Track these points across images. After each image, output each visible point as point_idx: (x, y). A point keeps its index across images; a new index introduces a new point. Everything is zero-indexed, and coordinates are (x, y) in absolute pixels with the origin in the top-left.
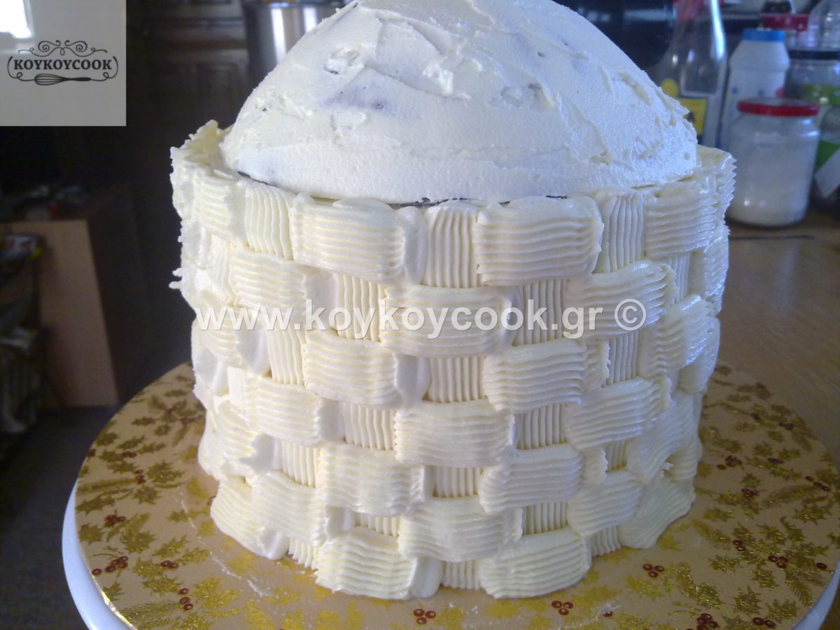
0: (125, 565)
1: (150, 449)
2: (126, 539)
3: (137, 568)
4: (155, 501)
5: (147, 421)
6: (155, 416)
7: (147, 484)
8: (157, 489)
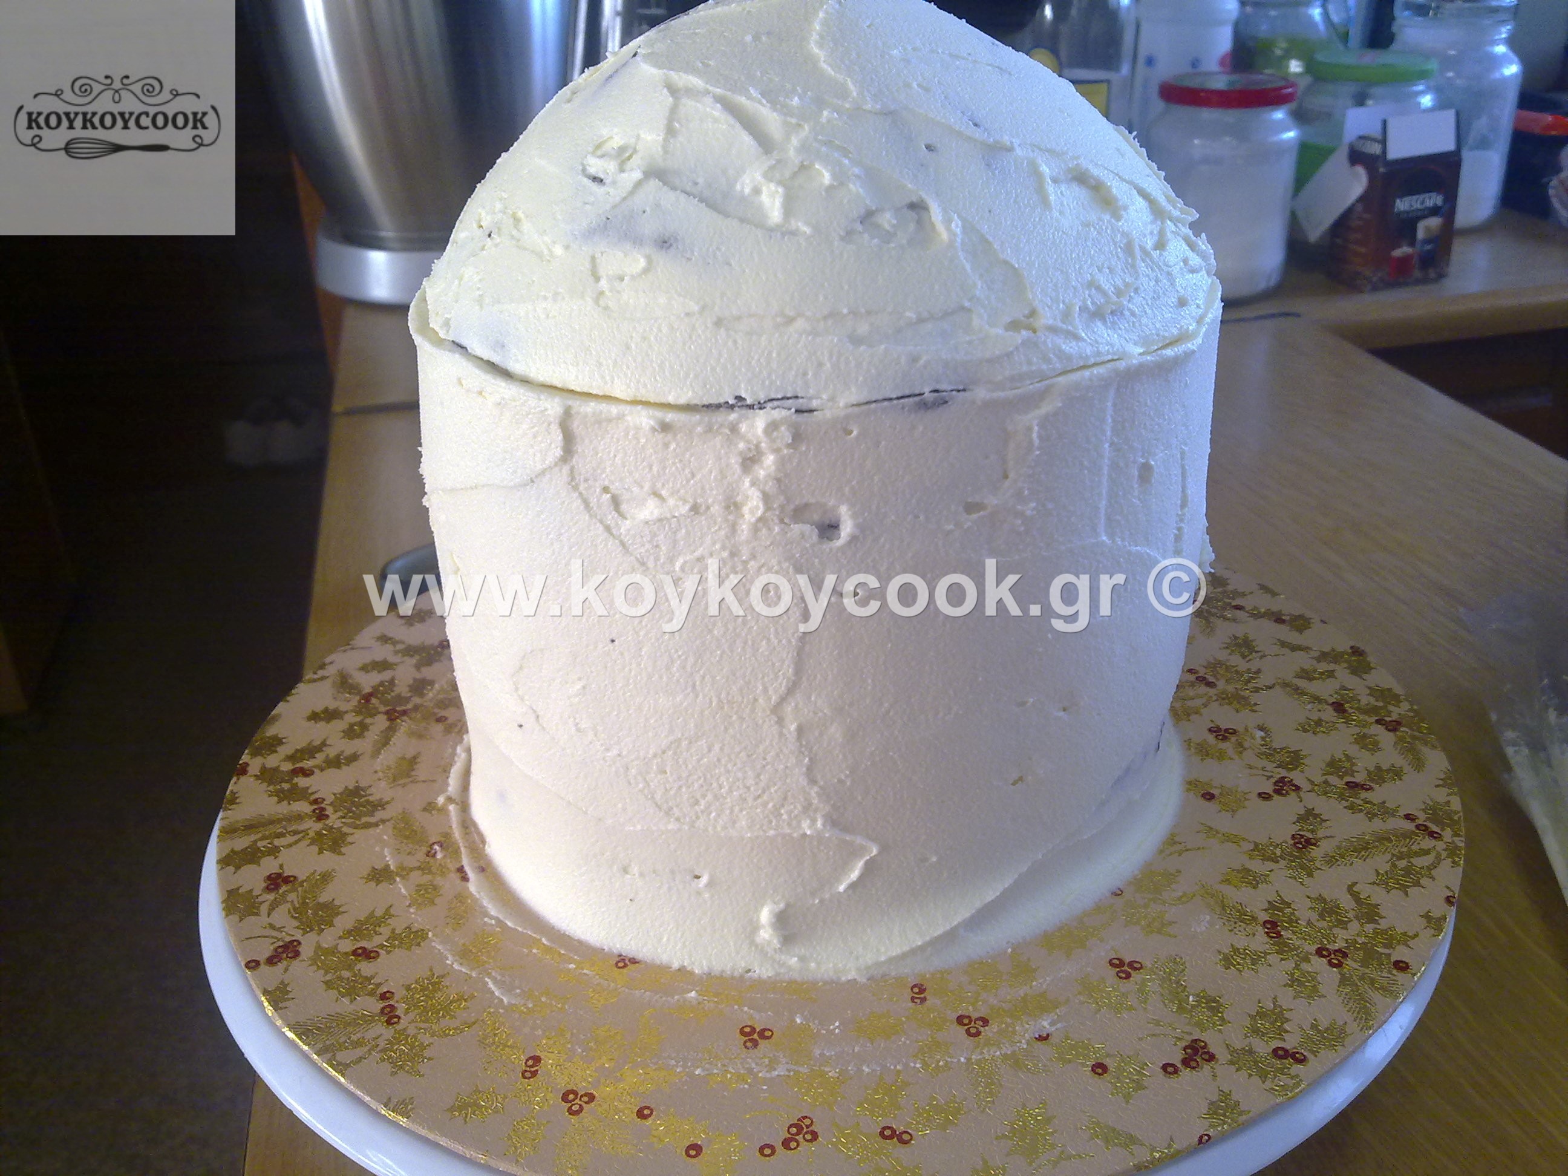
0: (297, 954)
1: (335, 763)
2: (298, 912)
3: (314, 961)
4: (343, 850)
5: (330, 715)
6: (343, 706)
7: (329, 822)
8: (345, 829)
